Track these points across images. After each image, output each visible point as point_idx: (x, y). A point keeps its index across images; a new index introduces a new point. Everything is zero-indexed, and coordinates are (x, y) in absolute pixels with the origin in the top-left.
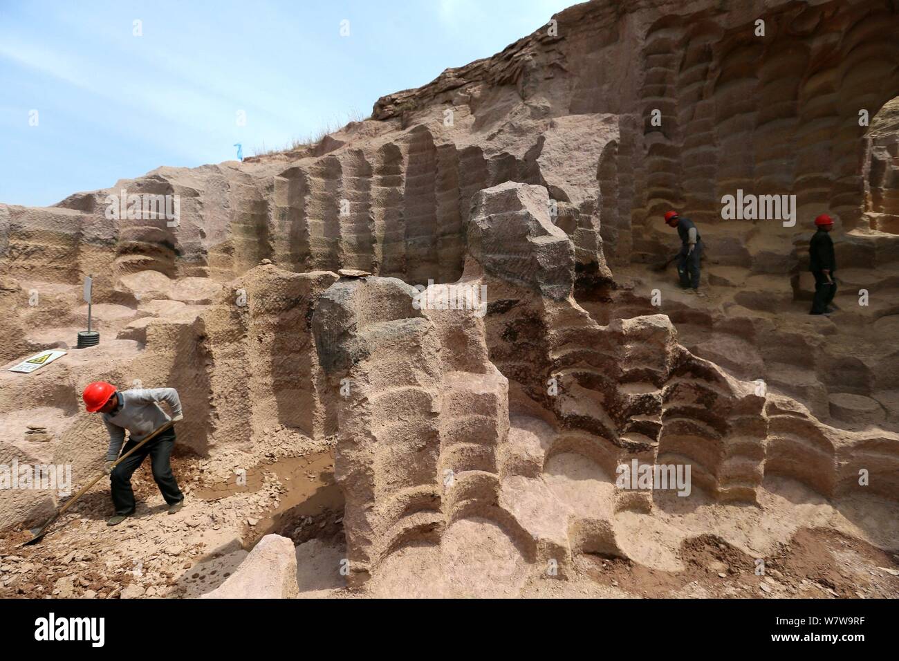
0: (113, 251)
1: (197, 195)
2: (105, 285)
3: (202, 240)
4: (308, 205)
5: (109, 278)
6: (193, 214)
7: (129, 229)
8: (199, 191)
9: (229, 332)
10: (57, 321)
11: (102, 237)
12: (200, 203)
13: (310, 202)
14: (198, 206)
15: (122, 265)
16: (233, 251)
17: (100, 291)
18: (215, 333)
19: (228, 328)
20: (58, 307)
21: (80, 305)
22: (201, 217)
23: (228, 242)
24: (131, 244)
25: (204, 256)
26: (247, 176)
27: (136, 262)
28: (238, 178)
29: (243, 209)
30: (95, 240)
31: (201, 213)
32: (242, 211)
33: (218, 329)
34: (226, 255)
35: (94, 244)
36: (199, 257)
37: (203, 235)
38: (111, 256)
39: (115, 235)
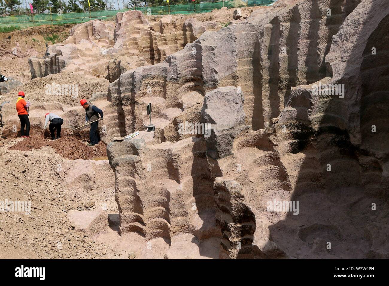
0: (178, 83)
1: (213, 49)
2: (176, 100)
3: (215, 75)
4: (281, 45)
5: (177, 96)
6: (211, 61)
7: (188, 70)
8: (214, 47)
9: (175, 136)
10: (157, 116)
11: (174, 77)
12: (214, 54)
13: (282, 42)
14: (213, 56)
15: (186, 88)
16: (237, 78)
17: (174, 102)
18: (169, 136)
19: (174, 134)
20: (157, 110)
21: (167, 108)
22: (214, 62)
23: (234, 72)
24: (189, 78)
25: (216, 84)
26: (253, 26)
27: (192, 86)
28: (247, 29)
29: (250, 48)
30: (171, 79)
31: (215, 60)
32: (249, 50)
33: (170, 134)
34: (233, 81)
35: (171, 81)
36: (214, 84)
37: (216, 72)
38: (178, 86)
39: (178, 76)
